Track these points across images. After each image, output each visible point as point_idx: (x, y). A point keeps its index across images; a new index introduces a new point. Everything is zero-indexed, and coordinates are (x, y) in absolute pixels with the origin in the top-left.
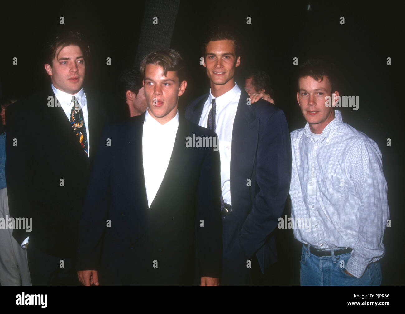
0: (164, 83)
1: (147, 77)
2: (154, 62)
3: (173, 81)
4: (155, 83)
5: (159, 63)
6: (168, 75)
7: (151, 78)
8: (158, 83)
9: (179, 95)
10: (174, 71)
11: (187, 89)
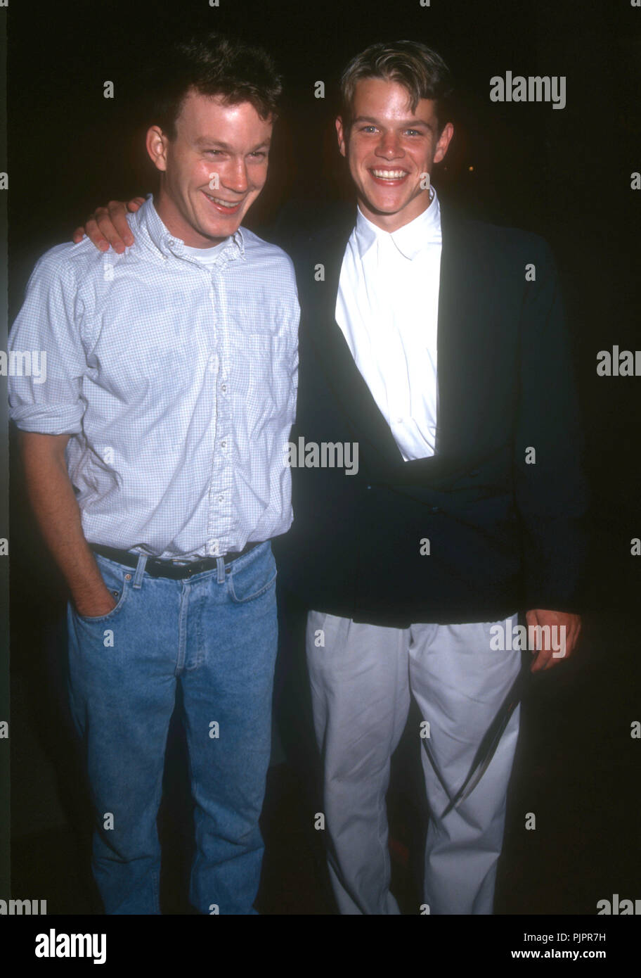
0: (408, 128)
1: (360, 114)
2: (384, 73)
3: (428, 126)
4: (382, 128)
5: (394, 76)
6: (418, 110)
7: (374, 115)
8: (392, 130)
9: (436, 161)
10: (433, 99)
11: (452, 144)
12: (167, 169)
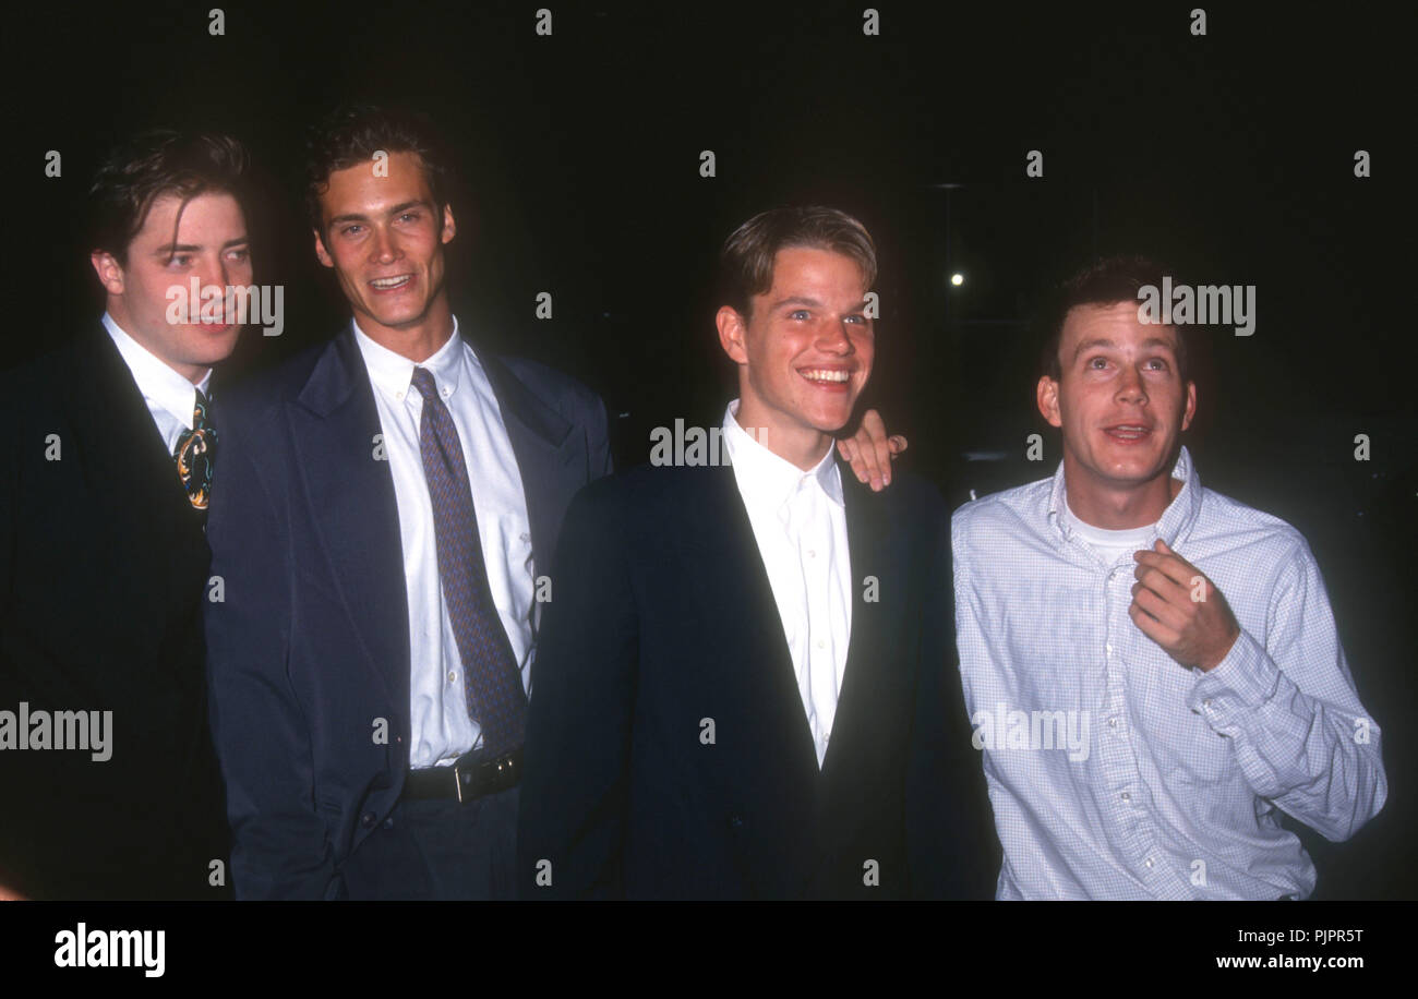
12: (1063, 423)
